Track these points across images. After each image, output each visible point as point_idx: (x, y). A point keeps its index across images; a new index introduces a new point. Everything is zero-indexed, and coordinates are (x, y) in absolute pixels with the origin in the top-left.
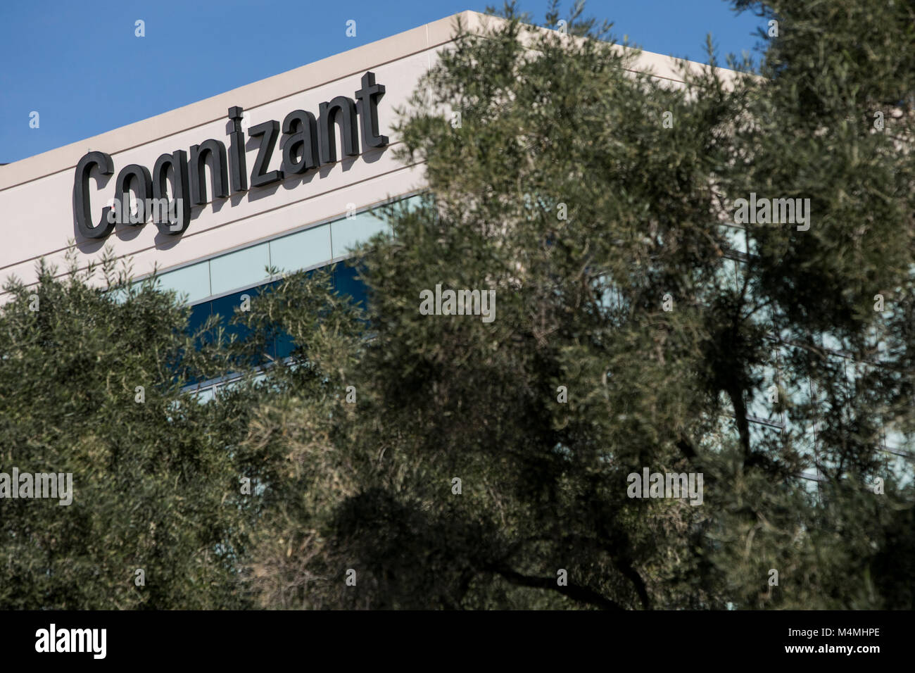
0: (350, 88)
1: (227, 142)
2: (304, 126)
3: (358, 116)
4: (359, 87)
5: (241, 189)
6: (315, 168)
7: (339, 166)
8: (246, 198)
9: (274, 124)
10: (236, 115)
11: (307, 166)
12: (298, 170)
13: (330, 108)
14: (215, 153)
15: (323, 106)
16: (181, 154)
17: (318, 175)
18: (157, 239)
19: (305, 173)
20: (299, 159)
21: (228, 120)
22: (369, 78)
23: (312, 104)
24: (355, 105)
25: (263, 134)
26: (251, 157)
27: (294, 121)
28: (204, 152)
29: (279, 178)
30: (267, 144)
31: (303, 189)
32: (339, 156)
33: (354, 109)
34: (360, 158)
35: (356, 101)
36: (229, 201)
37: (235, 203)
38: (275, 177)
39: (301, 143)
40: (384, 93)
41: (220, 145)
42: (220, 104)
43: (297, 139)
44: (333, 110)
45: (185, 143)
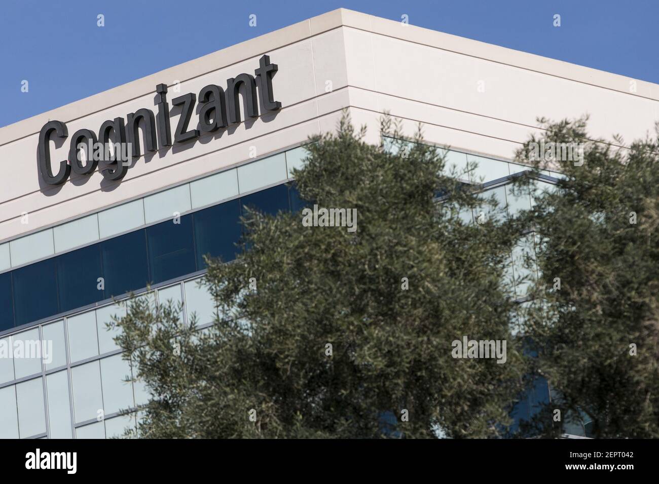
0: (251, 68)
1: (155, 110)
2: (216, 96)
3: (257, 88)
4: (258, 67)
5: (167, 144)
6: (224, 128)
7: (242, 125)
8: (170, 151)
9: (192, 96)
10: (162, 90)
11: (218, 126)
12: (211, 129)
13: (235, 83)
14: (146, 118)
15: (230, 81)
16: (121, 120)
17: (226, 132)
18: (102, 184)
19: (216, 131)
20: (211, 121)
21: (156, 94)
22: (265, 60)
23: (221, 80)
24: (254, 80)
25: (183, 103)
26: (174, 121)
27: (208, 93)
28: (138, 118)
29: (197, 136)
30: (187, 110)
31: (214, 143)
32: (243, 118)
33: (254, 82)
34: (259, 118)
35: (255, 77)
36: (157, 154)
37: (162, 155)
38: (194, 135)
39: (214, 109)
40: (277, 70)
41: (150, 113)
42: (150, 82)
43: (210, 106)
44: (237, 84)
45: (123, 112)
